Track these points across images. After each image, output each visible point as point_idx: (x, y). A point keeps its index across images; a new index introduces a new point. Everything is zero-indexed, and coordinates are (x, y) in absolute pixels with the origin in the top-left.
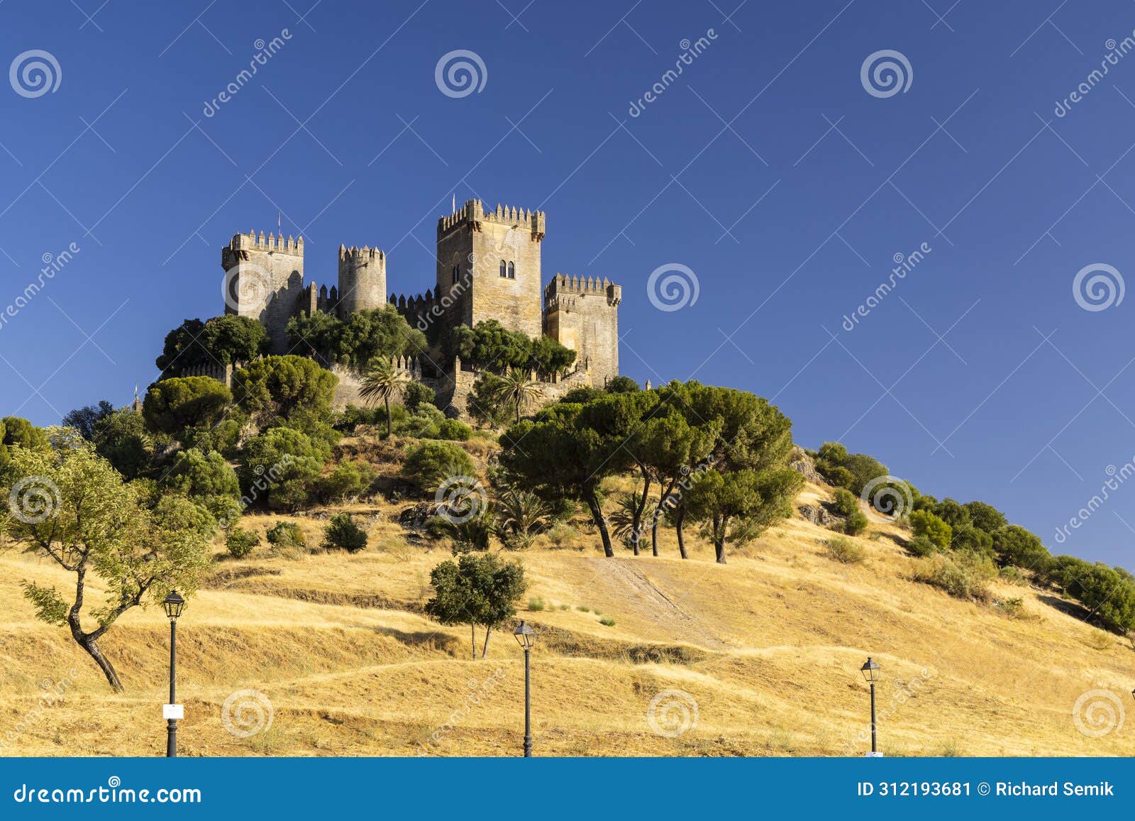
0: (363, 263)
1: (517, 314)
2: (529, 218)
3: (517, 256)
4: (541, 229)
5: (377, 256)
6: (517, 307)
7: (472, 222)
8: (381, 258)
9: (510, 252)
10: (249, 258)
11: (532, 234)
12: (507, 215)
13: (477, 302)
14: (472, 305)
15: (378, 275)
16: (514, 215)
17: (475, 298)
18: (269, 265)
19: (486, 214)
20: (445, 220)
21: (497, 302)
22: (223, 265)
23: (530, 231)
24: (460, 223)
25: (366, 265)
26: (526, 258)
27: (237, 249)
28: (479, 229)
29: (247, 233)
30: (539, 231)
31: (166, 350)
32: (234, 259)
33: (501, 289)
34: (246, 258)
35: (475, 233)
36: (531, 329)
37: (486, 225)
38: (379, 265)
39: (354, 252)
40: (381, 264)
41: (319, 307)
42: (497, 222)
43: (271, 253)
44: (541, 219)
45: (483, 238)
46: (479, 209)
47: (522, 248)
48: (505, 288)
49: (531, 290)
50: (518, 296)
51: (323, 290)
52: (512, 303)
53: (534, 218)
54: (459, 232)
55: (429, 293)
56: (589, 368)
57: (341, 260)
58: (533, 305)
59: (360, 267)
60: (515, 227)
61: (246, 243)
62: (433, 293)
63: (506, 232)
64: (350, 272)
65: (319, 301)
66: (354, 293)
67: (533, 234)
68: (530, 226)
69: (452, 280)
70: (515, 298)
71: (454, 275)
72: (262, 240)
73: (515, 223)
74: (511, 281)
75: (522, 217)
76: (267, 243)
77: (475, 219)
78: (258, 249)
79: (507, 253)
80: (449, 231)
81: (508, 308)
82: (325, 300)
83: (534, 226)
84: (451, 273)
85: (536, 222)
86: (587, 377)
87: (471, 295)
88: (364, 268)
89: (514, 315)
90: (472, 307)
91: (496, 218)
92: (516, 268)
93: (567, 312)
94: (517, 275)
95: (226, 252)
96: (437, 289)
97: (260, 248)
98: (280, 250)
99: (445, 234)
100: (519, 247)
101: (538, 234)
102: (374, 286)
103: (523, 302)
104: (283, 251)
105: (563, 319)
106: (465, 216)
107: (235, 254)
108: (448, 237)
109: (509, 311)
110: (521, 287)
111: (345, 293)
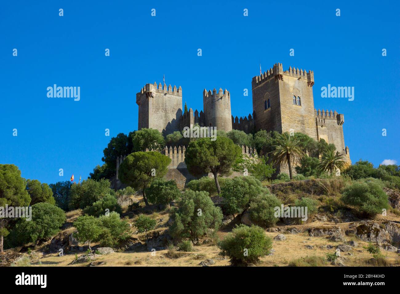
1: (304, 124)
2: (306, 74)
3: (301, 94)
4: (312, 80)
5: (227, 93)
6: (303, 121)
7: (278, 75)
8: (229, 95)
9: (298, 91)
10: (154, 96)
12: (295, 72)
13: (284, 117)
15: (227, 104)
16: (298, 72)
17: (282, 116)
18: (165, 100)
19: (285, 72)
20: (257, 78)
21: (293, 118)
22: (137, 102)
23: (307, 81)
24: (272, 75)
25: (221, 98)
26: (306, 95)
27: (147, 92)
28: (282, 79)
29: (153, 84)
30: (311, 81)
32: (146, 98)
33: (295, 111)
34: (152, 96)
35: (280, 81)
36: (311, 133)
37: (285, 77)
38: (228, 99)
39: (214, 92)
40: (229, 98)
41: (195, 122)
42: (290, 76)
43: (165, 94)
44: (312, 75)
45: (284, 83)
46: (281, 68)
47: (303, 90)
48: (297, 110)
49: (310, 112)
50: (304, 115)
51: (196, 112)
52: (301, 119)
53: (308, 74)
54: (269, 81)
55: (250, 116)
57: (205, 98)
58: (311, 120)
59: (218, 100)
60: (299, 79)
61: (153, 89)
62: (252, 115)
63: (295, 81)
64: (212, 102)
65: (195, 118)
66: (215, 114)
67: (309, 83)
68: (306, 78)
69: (264, 108)
70: (302, 116)
71: (266, 104)
72: (161, 88)
73: (299, 76)
74: (300, 107)
75: (302, 74)
76: (163, 89)
77: (280, 73)
78: (158, 92)
79: (296, 92)
80: (260, 83)
81: (299, 122)
82: (198, 118)
83: (309, 78)
84: (264, 104)
85: (310, 76)
87: (279, 114)
88: (220, 100)
89: (302, 125)
90: (281, 121)
91: (290, 74)
92: (302, 99)
93: (322, 126)
94: (302, 104)
95: (139, 96)
96: (254, 113)
97: (160, 91)
98: (170, 93)
99: (258, 84)
100: (302, 89)
101: (311, 82)
102: (226, 109)
103: (307, 118)
104: (171, 93)
105: (320, 130)
106: (272, 73)
107: (146, 94)
108: (260, 86)
109: (300, 123)
110: (305, 110)
111: (209, 113)
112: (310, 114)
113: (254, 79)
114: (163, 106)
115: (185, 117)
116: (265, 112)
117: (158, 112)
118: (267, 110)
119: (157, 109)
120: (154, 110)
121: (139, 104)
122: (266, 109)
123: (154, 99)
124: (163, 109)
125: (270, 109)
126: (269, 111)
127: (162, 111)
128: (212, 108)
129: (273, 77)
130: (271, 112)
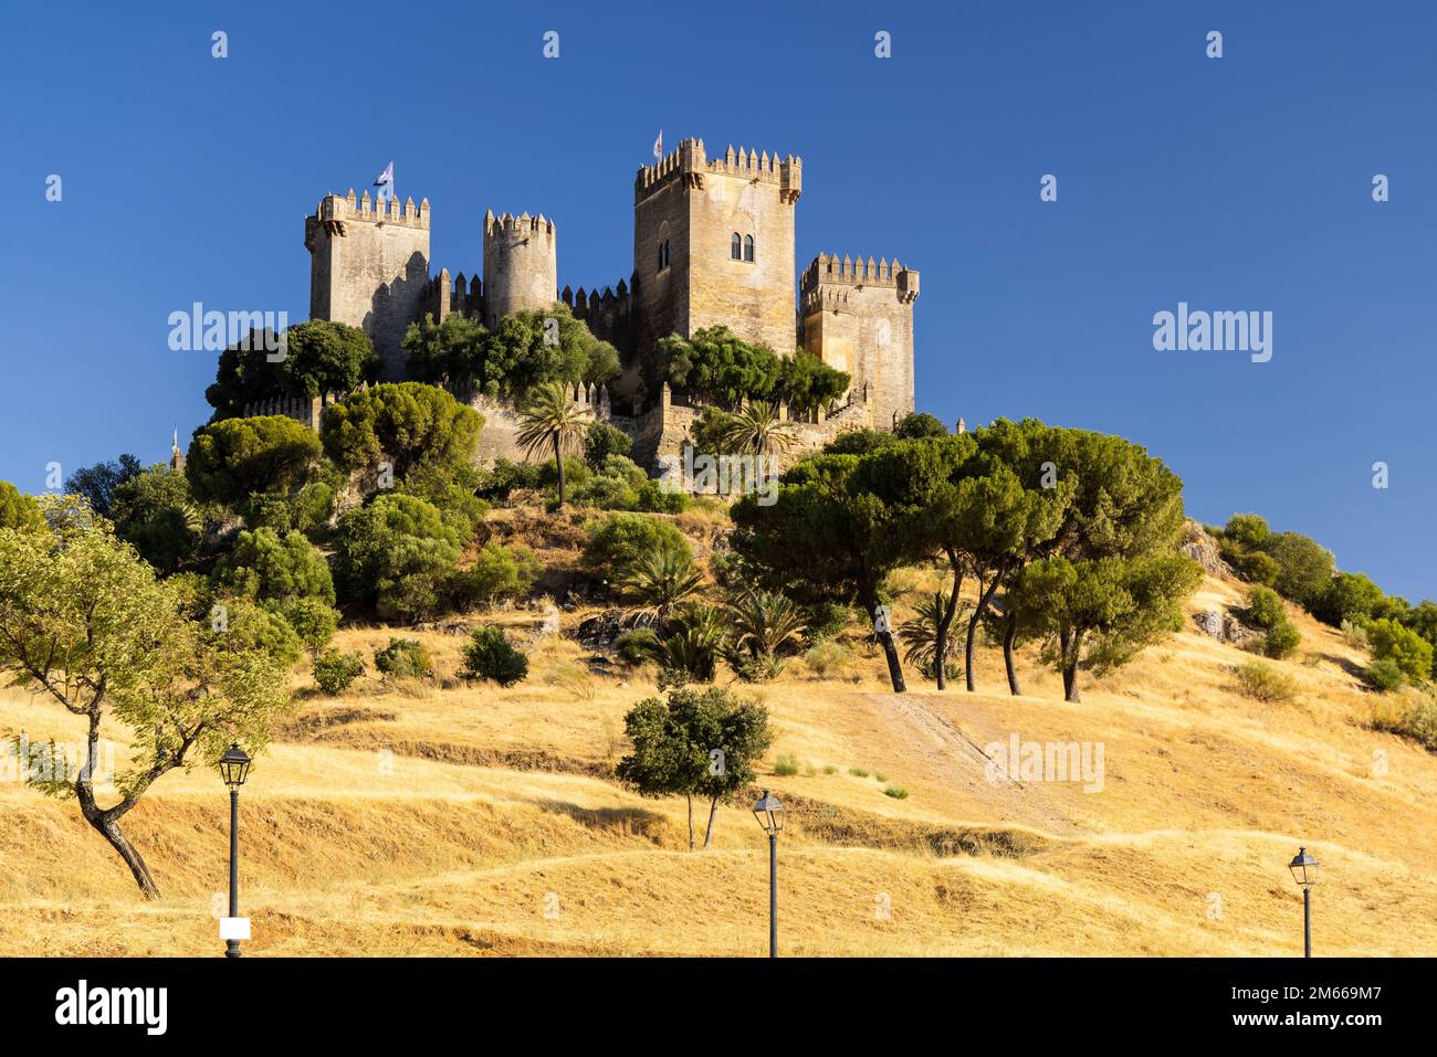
0: (521, 239)
1: (758, 316)
2: (776, 168)
3: (757, 226)
4: (796, 184)
5: (542, 228)
6: (757, 306)
7: (689, 175)
8: (549, 231)
9: (748, 220)
10: (347, 232)
11: (781, 192)
12: (743, 162)
13: (696, 298)
14: (688, 303)
15: (544, 258)
16: (754, 163)
17: (693, 293)
18: (378, 242)
19: (710, 162)
20: (647, 171)
21: (728, 299)
22: (307, 244)
23: (779, 187)
24: (670, 176)
25: (525, 242)
26: (772, 230)
27: (328, 219)
28: (699, 184)
29: (344, 195)
30: (791, 187)
31: (221, 376)
32: (324, 235)
33: (734, 277)
34: (341, 232)
35: (694, 192)
36: (780, 340)
37: (711, 179)
38: (545, 242)
39: (507, 222)
40: (549, 240)
41: (453, 308)
42: (727, 174)
43: (380, 225)
44: (796, 169)
45: (706, 199)
46: (699, 153)
47: (765, 214)
48: (739, 276)
49: (779, 279)
50: (759, 288)
51: (460, 280)
52: (750, 300)
53: (785, 167)
54: (669, 190)
55: (622, 286)
56: (869, 399)
57: (487, 235)
58: (782, 303)
59: (517, 245)
60: (755, 181)
61: (342, 209)
62: (628, 284)
63: (740, 190)
64: (501, 252)
65: (454, 298)
66: (507, 287)
67: (783, 192)
68: (778, 179)
69: (656, 265)
70: (755, 292)
71: (661, 254)
72: (367, 205)
73: (754, 174)
74: (749, 265)
75: (766, 166)
76: (374, 208)
77: (694, 169)
78: (360, 218)
79: (742, 223)
80: (653, 188)
81: (744, 308)
82: (463, 297)
83: (785, 179)
84: (657, 255)
85: (788, 173)
86: (866, 414)
87: (686, 288)
88: (522, 247)
89: (754, 318)
90: (688, 307)
91: (726, 168)
92: (757, 245)
93: (836, 313)
94: (757, 257)
95: (312, 225)
96: (636, 279)
97: (364, 217)
98: (393, 221)
99: (647, 193)
100: (761, 213)
101: (791, 192)
102: (538, 275)
103: (768, 298)
104: (398, 221)
105: (829, 324)
106: (678, 164)
107: (325, 227)
108: (651, 198)
109: (746, 311)
110: (765, 274)
111: (493, 286)
112: (779, 284)
113: (641, 175)
114: (372, 260)
115: (431, 293)
116: (659, 276)
117: (358, 278)
118: (663, 273)
119: (356, 270)
120: (346, 272)
121: (312, 250)
122: (661, 268)
123: (348, 240)
124: (373, 268)
125: (668, 270)
126: (665, 275)
127: (370, 275)
128: (500, 270)
129: (676, 181)
130: (671, 279)
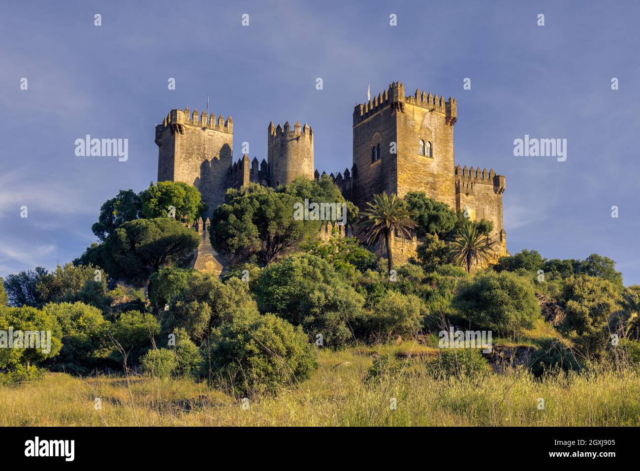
0: (295, 137)
1: (435, 189)
2: (443, 104)
3: (433, 137)
4: (454, 114)
6: (434, 183)
7: (396, 103)
8: (311, 134)
9: (428, 133)
10: (185, 132)
11: (446, 118)
12: (425, 99)
13: (401, 176)
14: (397, 179)
15: (308, 149)
16: (431, 100)
17: (399, 173)
18: (203, 140)
19: (408, 98)
20: (362, 107)
21: (419, 178)
22: (156, 141)
23: (444, 115)
24: (386, 103)
25: (297, 139)
26: (441, 140)
27: (173, 123)
28: (402, 109)
29: (185, 111)
30: (452, 115)
32: (170, 134)
33: (421, 166)
34: (181, 132)
35: (399, 113)
37: (406, 106)
38: (309, 140)
39: (286, 127)
40: (311, 139)
41: (251, 179)
42: (416, 105)
43: (204, 129)
44: (454, 106)
45: (406, 118)
46: (402, 92)
47: (438, 130)
48: (424, 165)
49: (446, 169)
50: (435, 173)
51: (255, 162)
52: (431, 179)
53: (448, 104)
54: (380, 114)
55: (347, 171)
56: (504, 240)
57: (271, 137)
58: (448, 183)
59: (292, 140)
60: (432, 110)
61: (182, 118)
62: (350, 171)
63: (424, 115)
64: (282, 144)
65: (252, 172)
66: (286, 165)
68: (444, 111)
69: (371, 159)
70: (433, 175)
71: (374, 153)
72: (196, 117)
73: (432, 107)
74: (430, 159)
75: (438, 103)
76: (201, 120)
77: (399, 100)
78: (192, 124)
79: (425, 134)
80: (366, 115)
81: (427, 184)
82: (257, 172)
83: (448, 111)
84: (371, 153)
85: (450, 107)
86: (502, 248)
87: (394, 170)
88: (295, 141)
89: (433, 191)
90: (397, 181)
91: (416, 102)
92: (434, 147)
93: (467, 194)
94: (434, 155)
95: (160, 130)
96: (355, 168)
97: (194, 124)
98: (212, 127)
99: (363, 118)
100: (436, 129)
101: (452, 118)
102: (305, 159)
103: (440, 179)
104: (214, 128)
105: (464, 201)
106: (387, 99)
107: (171, 128)
108: (366, 121)
109: (428, 186)
110: (438, 165)
111: (277, 165)
112: (446, 172)
113: (357, 109)
114: (199, 150)
115: (236, 170)
116: (372, 165)
117: (190, 160)
118: (376, 163)
119: (189, 155)
120: (184, 156)
121: (159, 145)
122: (373, 161)
123: (185, 136)
124: (199, 154)
125: (380, 161)
126: (378, 164)
127: (198, 158)
128: (281, 155)
129: (389, 106)
130: (382, 167)
